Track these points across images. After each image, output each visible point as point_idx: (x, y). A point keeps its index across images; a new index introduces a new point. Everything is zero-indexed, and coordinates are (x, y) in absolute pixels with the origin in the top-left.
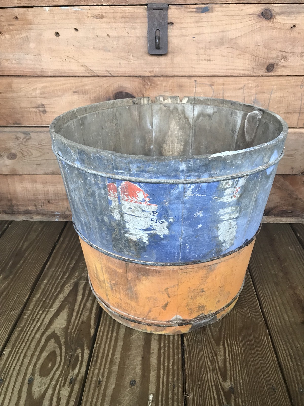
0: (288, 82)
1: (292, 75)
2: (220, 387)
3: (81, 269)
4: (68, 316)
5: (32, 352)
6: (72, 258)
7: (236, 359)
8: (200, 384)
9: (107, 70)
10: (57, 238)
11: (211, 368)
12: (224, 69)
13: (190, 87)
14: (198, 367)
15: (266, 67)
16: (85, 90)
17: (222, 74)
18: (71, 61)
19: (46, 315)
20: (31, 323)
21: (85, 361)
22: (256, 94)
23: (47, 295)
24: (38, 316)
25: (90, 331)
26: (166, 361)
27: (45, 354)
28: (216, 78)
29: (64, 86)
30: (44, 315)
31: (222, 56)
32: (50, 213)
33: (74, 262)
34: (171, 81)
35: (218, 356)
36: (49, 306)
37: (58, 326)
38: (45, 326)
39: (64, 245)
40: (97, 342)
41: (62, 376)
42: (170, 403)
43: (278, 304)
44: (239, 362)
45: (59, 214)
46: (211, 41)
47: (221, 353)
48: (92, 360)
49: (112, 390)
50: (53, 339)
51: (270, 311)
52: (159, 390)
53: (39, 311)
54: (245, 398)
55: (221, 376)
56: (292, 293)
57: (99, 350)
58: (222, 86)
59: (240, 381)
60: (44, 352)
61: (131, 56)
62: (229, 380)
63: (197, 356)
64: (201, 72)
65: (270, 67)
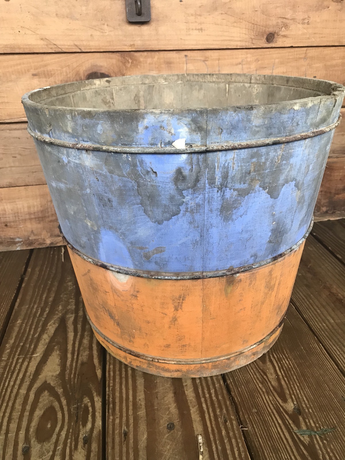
0: (290, 54)
1: (294, 46)
2: (282, 410)
3: (65, 301)
4: (61, 359)
5: (20, 413)
6: (49, 291)
7: (290, 374)
8: (256, 411)
9: (76, 44)
10: (23, 270)
11: (264, 390)
12: (219, 41)
13: (180, 64)
14: (248, 392)
15: (265, 37)
16: (47, 71)
17: (217, 47)
18: (27, 33)
19: (29, 363)
20: (9, 377)
21: (98, 411)
22: (256, 70)
23: (24, 339)
24: (18, 366)
25: (96, 373)
26: (206, 392)
27: (38, 413)
28: (210, 51)
29: (19, 67)
30: (26, 363)
31: (216, 24)
32: (9, 240)
33: (53, 295)
34: (156, 57)
35: (268, 375)
36: (31, 351)
37: (50, 374)
38: (31, 377)
39: (35, 277)
40: (109, 385)
41: (70, 437)
42: (226, 441)
43: (317, 307)
44: (295, 377)
45: (21, 240)
46: (202, 5)
47: (270, 371)
48: (107, 408)
49: (146, 442)
50: (46, 392)
51: (311, 316)
52: (207, 428)
53: (18, 359)
54: (316, 417)
55: (279, 396)
56: (328, 293)
57: (114, 395)
58: (217, 62)
59: (303, 399)
60: (37, 410)
61: (106, 26)
62: (290, 400)
63: (243, 379)
64: (193, 45)
65: (270, 37)
